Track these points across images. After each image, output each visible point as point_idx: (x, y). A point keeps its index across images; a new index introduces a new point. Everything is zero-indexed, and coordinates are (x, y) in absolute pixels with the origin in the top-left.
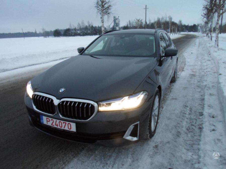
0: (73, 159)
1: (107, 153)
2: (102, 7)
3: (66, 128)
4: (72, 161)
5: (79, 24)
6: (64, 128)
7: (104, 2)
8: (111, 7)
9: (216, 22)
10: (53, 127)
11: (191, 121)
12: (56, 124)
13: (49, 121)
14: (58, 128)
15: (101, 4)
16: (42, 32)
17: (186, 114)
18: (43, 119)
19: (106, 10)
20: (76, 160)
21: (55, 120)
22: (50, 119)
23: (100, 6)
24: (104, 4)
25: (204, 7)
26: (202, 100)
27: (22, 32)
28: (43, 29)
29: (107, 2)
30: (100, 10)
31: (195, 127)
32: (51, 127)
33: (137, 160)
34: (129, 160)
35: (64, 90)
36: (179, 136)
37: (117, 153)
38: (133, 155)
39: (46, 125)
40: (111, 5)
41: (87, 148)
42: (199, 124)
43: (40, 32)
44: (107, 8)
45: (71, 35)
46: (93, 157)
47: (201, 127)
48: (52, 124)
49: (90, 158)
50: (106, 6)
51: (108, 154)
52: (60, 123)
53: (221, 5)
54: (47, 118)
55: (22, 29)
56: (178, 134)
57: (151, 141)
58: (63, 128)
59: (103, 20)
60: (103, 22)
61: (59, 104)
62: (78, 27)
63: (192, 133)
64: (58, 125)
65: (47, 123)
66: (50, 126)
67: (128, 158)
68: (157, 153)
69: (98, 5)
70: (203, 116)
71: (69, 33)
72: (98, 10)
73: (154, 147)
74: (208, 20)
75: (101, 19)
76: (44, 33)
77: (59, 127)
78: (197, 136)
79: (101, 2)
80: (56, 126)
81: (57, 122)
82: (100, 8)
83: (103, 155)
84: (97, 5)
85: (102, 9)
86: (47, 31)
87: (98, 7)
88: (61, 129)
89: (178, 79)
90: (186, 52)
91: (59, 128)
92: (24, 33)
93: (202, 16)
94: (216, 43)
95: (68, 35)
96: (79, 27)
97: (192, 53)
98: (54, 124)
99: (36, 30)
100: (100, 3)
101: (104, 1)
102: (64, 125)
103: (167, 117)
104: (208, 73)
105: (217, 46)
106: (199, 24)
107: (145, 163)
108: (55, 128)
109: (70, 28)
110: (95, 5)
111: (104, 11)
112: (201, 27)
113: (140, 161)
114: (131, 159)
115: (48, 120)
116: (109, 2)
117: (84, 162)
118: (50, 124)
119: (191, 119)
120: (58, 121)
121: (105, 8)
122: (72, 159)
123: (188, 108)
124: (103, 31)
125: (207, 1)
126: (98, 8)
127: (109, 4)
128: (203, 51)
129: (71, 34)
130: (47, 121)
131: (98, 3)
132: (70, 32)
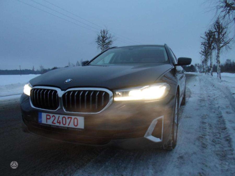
0: (77, 170)
1: (120, 164)
2: (102, 43)
3: (72, 126)
4: (76, 173)
5: (78, 62)
6: (69, 125)
8: (112, 42)
9: (217, 55)
10: (54, 125)
11: (214, 135)
12: (59, 121)
13: (49, 119)
14: (60, 126)
15: (102, 39)
16: (39, 69)
17: (206, 129)
18: (41, 117)
19: (107, 45)
20: (81, 171)
21: (57, 116)
22: (51, 115)
23: (101, 41)
24: (105, 39)
25: (202, 44)
26: (219, 118)
27: (19, 69)
28: (41, 67)
29: (108, 38)
30: (101, 44)
31: (221, 139)
32: (52, 126)
33: (161, 171)
34: (151, 171)
35: (71, 81)
36: (205, 148)
37: (134, 164)
38: (154, 166)
39: (45, 124)
40: (112, 41)
41: (94, 159)
42: (225, 137)
43: (38, 70)
44: (108, 43)
46: (103, 168)
47: (228, 138)
48: (53, 123)
49: (99, 169)
50: (107, 41)
51: (122, 165)
52: (64, 119)
53: (220, 39)
54: (47, 115)
55: (20, 66)
56: (204, 146)
57: (173, 153)
58: (67, 126)
61: (64, 95)
63: (220, 145)
64: (61, 122)
65: (47, 122)
66: (50, 125)
67: (148, 168)
68: (184, 163)
70: (227, 129)
72: (99, 44)
73: (178, 158)
74: (206, 57)
76: (41, 71)
77: (62, 125)
78: (227, 147)
79: (102, 37)
80: (58, 124)
81: (60, 118)
82: (101, 43)
83: (115, 166)
84: (98, 40)
85: (103, 44)
86: (45, 69)
87: (99, 42)
88: (64, 127)
89: (187, 103)
90: (189, 85)
91: (62, 127)
92: (21, 70)
93: (200, 54)
94: (219, 75)
97: (195, 85)
98: (55, 122)
99: (33, 68)
101: (105, 37)
102: (68, 121)
103: (185, 132)
104: (218, 98)
105: (220, 79)
106: (196, 64)
107: (173, 174)
108: (57, 126)
110: (96, 40)
111: (105, 46)
112: (198, 67)
113: (165, 172)
114: (152, 170)
115: (48, 117)
116: (110, 38)
117: (91, 174)
118: (50, 122)
119: (213, 133)
120: (61, 116)
121: (106, 43)
122: (75, 171)
123: (207, 124)
125: (204, 39)
126: (99, 43)
127: (110, 40)
128: (206, 84)
130: (47, 119)
131: (99, 38)
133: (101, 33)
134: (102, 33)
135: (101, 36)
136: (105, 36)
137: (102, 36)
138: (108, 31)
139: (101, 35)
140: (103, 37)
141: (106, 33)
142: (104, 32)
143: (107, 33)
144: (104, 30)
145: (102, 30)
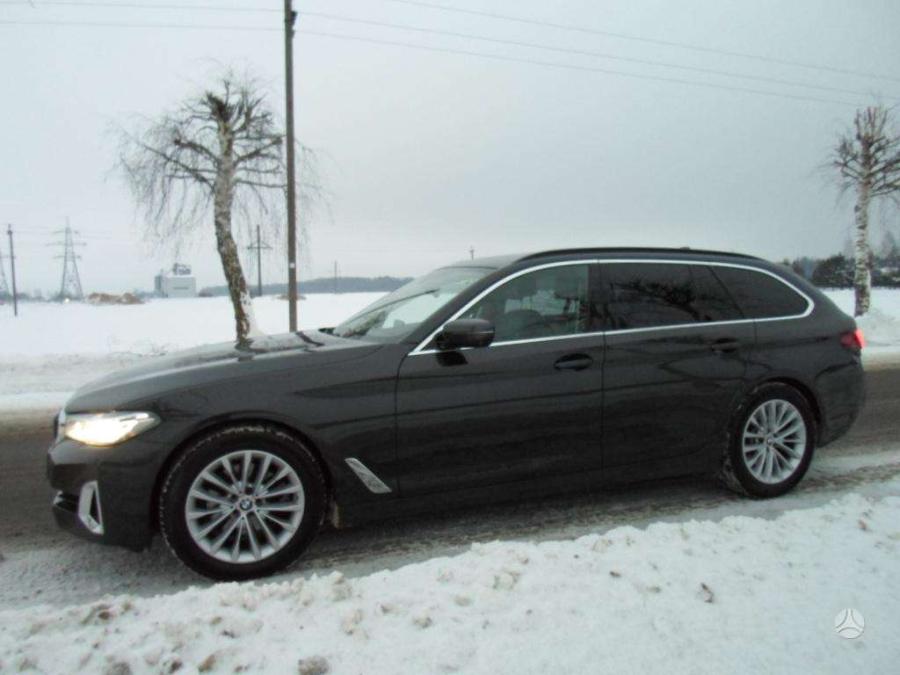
2: (864, 165)
7: (877, 141)
23: (855, 159)
24: (872, 149)
29: (888, 142)
30: (856, 175)
44: (891, 164)
45: (845, 282)
59: (865, 216)
60: (863, 227)
62: (883, 251)
69: (848, 153)
71: (840, 274)
72: (846, 175)
75: (858, 214)
79: (863, 144)
82: (857, 168)
84: (841, 156)
85: (866, 172)
87: (845, 165)
95: (831, 281)
96: (889, 250)
100: (858, 147)
101: (875, 138)
109: (843, 254)
110: (832, 159)
116: (897, 139)
124: (860, 263)
126: (845, 169)
129: (848, 280)
131: (845, 148)
132: (843, 271)
133: (857, 122)
134: (862, 124)
135: (859, 137)
136: (872, 137)
137: (863, 134)
138: (889, 113)
139: (854, 131)
140: (867, 142)
141: (878, 122)
142: (871, 118)
143: (884, 121)
144: (869, 110)
145: (863, 110)
